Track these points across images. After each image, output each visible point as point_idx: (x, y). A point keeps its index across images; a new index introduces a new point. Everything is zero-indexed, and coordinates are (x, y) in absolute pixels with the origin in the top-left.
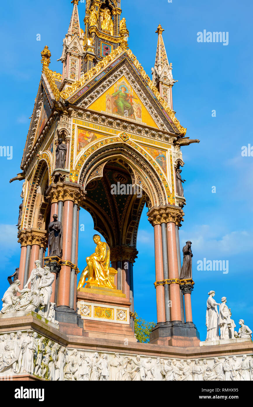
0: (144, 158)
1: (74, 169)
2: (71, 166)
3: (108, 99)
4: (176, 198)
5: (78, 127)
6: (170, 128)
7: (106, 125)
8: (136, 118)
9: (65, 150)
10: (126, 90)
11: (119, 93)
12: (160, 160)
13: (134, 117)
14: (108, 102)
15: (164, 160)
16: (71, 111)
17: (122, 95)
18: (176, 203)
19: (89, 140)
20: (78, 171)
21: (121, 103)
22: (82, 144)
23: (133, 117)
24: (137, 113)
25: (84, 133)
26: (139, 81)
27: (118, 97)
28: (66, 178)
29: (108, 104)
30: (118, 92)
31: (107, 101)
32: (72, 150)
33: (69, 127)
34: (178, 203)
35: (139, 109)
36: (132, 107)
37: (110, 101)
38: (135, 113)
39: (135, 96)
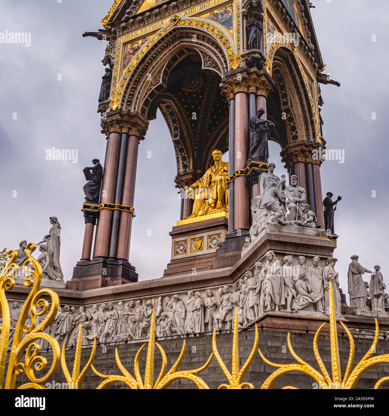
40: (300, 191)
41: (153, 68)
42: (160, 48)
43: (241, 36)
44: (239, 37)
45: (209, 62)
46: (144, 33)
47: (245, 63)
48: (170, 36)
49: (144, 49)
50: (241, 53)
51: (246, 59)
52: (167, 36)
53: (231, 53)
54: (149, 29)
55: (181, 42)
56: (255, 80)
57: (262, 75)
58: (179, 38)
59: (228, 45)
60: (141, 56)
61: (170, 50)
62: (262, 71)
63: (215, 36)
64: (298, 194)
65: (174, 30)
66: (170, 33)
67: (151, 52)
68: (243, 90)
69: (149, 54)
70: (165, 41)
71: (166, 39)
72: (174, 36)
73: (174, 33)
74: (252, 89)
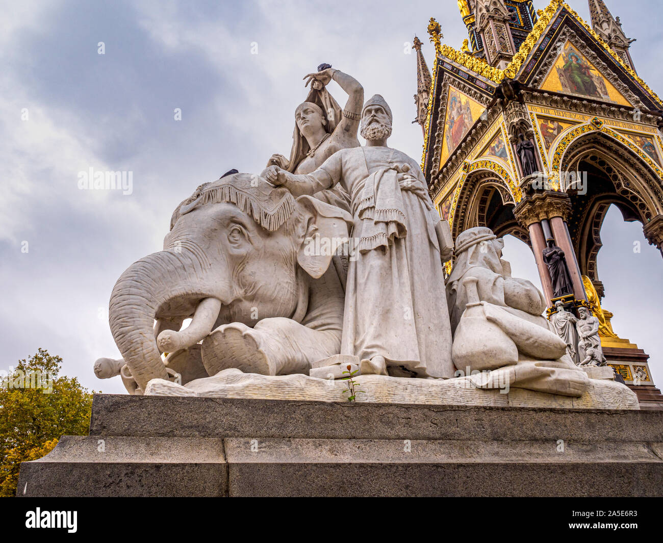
5: (537, 115)
9: (531, 148)
10: (577, 60)
13: (600, 95)
14: (562, 78)
17: (575, 66)
19: (555, 132)
21: (578, 78)
24: (601, 89)
25: (546, 124)
27: (572, 70)
30: (569, 63)
32: (541, 148)
33: (527, 117)
36: (592, 82)
37: (563, 76)
38: (598, 90)
40: (589, 324)
41: (468, 218)
42: (467, 198)
43: (515, 164)
44: (514, 167)
45: (507, 196)
46: (450, 189)
47: (525, 193)
48: (469, 183)
49: (454, 206)
50: (520, 183)
51: (525, 188)
52: (466, 185)
53: (512, 187)
54: (451, 184)
55: (480, 184)
56: (541, 207)
57: (546, 197)
58: (477, 181)
59: (509, 178)
60: (453, 214)
61: (475, 196)
62: (544, 193)
63: (497, 172)
64: (587, 328)
65: (469, 176)
66: (467, 181)
67: (460, 206)
68: (533, 222)
69: (459, 208)
70: (467, 189)
71: (467, 188)
72: (472, 182)
73: (471, 179)
74: (542, 216)
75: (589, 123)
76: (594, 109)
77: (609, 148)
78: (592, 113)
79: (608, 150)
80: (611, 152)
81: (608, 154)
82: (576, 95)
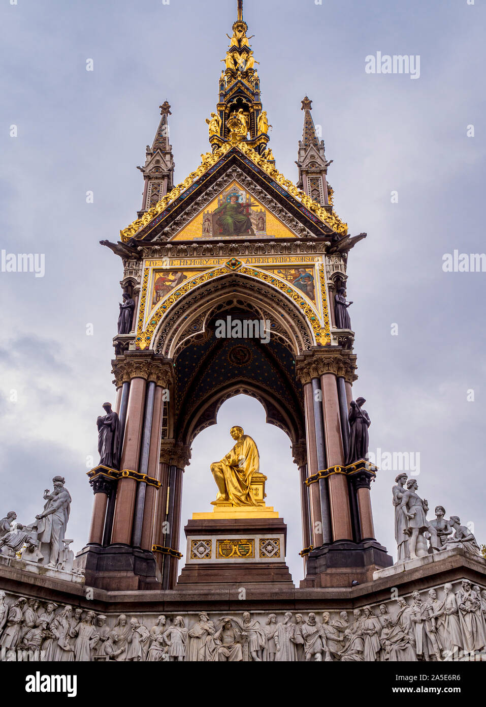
0: (272, 287)
1: (144, 330)
2: (140, 328)
3: (208, 219)
4: (332, 333)
6: (316, 231)
7: (201, 255)
8: (255, 233)
11: (227, 205)
12: (302, 283)
15: (310, 281)
16: (142, 251)
18: (332, 341)
20: (152, 332)
22: (161, 292)
23: (250, 233)
26: (258, 181)
28: (130, 346)
29: (206, 226)
31: (205, 221)
34: (337, 341)
35: (261, 219)
37: (209, 220)
38: (254, 227)
39: (255, 202)
75: (223, 266)
76: (232, 250)
77: (252, 289)
78: (232, 255)
79: (251, 291)
80: (255, 293)
81: (251, 296)
82: (219, 238)
